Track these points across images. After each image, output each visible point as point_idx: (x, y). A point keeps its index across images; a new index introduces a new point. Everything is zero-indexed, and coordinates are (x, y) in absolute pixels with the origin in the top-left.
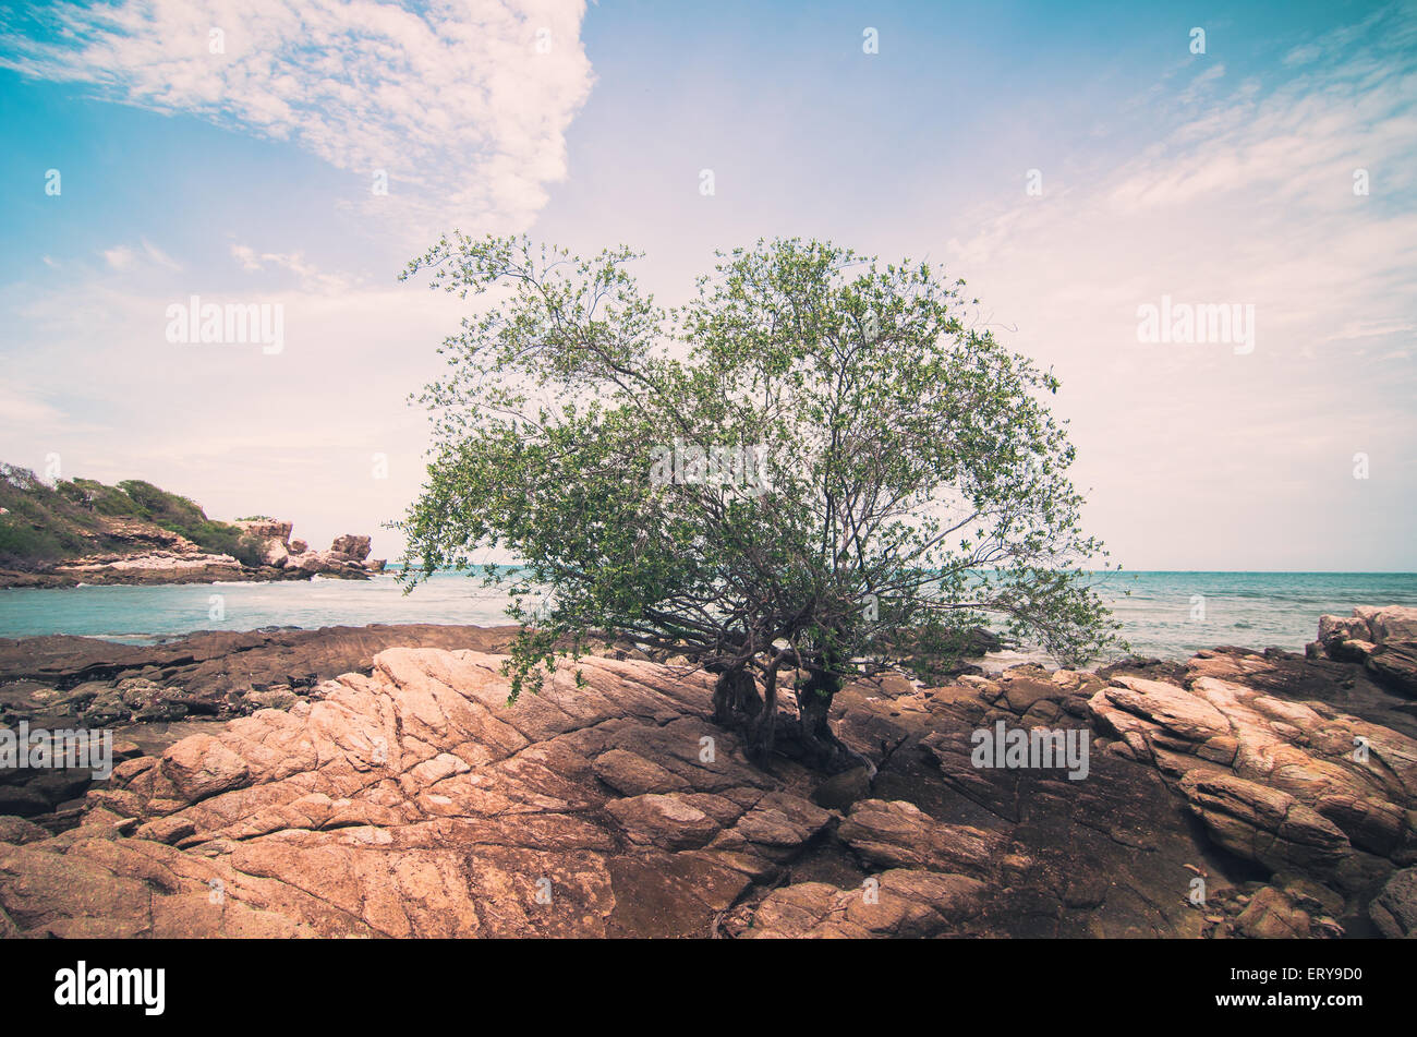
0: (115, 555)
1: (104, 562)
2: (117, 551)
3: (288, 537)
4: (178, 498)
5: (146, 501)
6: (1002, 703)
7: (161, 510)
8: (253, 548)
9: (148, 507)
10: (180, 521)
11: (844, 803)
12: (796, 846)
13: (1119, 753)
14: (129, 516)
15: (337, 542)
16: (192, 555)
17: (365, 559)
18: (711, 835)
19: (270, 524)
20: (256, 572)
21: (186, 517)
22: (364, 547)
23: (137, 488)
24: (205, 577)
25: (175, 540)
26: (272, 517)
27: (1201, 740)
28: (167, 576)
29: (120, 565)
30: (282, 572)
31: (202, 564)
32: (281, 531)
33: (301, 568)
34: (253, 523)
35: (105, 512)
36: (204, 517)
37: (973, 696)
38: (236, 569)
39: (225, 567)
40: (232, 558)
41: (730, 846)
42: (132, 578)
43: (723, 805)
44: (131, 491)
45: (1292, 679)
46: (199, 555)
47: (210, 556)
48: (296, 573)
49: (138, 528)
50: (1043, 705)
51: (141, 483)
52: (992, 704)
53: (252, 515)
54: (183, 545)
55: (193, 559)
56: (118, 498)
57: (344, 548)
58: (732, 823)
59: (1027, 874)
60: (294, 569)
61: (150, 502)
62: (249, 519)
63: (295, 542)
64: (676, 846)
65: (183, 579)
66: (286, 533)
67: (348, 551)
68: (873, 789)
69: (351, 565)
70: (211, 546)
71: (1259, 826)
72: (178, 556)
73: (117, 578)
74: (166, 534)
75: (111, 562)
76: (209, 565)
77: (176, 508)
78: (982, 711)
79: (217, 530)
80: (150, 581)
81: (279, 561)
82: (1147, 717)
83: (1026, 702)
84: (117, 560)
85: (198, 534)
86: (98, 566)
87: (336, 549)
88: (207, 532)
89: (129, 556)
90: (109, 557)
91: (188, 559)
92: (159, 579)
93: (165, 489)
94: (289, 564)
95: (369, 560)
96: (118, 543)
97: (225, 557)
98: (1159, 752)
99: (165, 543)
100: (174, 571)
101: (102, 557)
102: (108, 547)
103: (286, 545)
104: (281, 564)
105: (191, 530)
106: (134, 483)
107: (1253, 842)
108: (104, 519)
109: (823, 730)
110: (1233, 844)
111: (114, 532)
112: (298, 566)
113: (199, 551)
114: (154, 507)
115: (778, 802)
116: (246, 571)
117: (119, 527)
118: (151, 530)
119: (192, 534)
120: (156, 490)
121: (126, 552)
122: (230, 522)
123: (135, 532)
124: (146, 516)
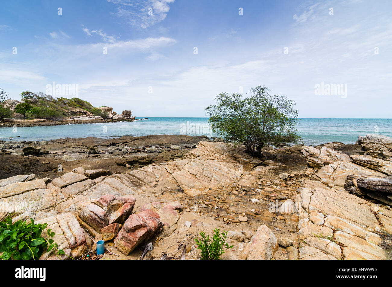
0: (74, 117)
1: (72, 118)
2: (75, 116)
3: (112, 111)
4: (86, 102)
5: (79, 103)
6: (289, 151)
7: (82, 105)
8: (105, 114)
9: (79, 104)
10: (87, 108)
11: (263, 161)
12: (258, 164)
13: (303, 157)
14: (76, 107)
15: (123, 112)
16: (92, 116)
17: (130, 116)
18: (249, 162)
19: (107, 108)
20: (106, 120)
21: (88, 107)
22: (130, 113)
23: (76, 100)
24: (95, 121)
25: (87, 113)
26: (108, 106)
27: (314, 155)
28: (87, 122)
29: (76, 119)
30: (113, 120)
31: (94, 118)
32: (110, 110)
33: (117, 119)
34: (104, 108)
35: (70, 106)
36: (93, 107)
37: (284, 150)
38: (102, 120)
39: (100, 119)
40: (101, 117)
41: (251, 163)
42: (79, 122)
43: (250, 160)
44: (74, 100)
45: (342, 148)
46: (93, 116)
47: (96, 116)
48: (116, 120)
49: (78, 110)
50: (296, 151)
51: (77, 98)
52: (287, 151)
53: (103, 106)
54: (89, 114)
55: (92, 117)
56: (72, 102)
57: (125, 114)
58: (251, 161)
59: (285, 167)
60: (115, 119)
61: (80, 103)
62: (102, 107)
63: (113, 113)
64: (245, 163)
65: (92, 122)
66: (111, 110)
67: (126, 114)
68: (267, 159)
69: (127, 118)
70: (96, 114)
71: (314, 163)
72: (89, 116)
73: (76, 122)
74: (85, 111)
75: (74, 118)
76: (96, 119)
77: (86, 105)
78: (286, 152)
79: (96, 110)
80: (84, 123)
81: (111, 117)
82: (308, 152)
83: (294, 151)
84: (75, 118)
85: (92, 111)
86: (71, 119)
87: (123, 114)
88: (94, 110)
89: (78, 117)
90: (73, 117)
91: (91, 117)
92: (86, 122)
93: (82, 100)
94: (114, 118)
95: (131, 117)
96: (74, 113)
97: (99, 117)
98: (308, 156)
99: (85, 113)
100: (89, 120)
101: (72, 117)
102: (72, 115)
103: (112, 113)
104: (112, 118)
105: (90, 110)
106: (75, 98)
107: (313, 165)
108: (70, 108)
109: (260, 153)
110: (310, 165)
111: (73, 111)
112: (116, 119)
113: (93, 115)
114: (81, 104)
115: (256, 160)
116: (104, 120)
117: (74, 110)
118: (81, 110)
119: (91, 111)
120: (81, 100)
121: (77, 116)
122: (98, 108)
123: (78, 111)
124: (79, 107)
